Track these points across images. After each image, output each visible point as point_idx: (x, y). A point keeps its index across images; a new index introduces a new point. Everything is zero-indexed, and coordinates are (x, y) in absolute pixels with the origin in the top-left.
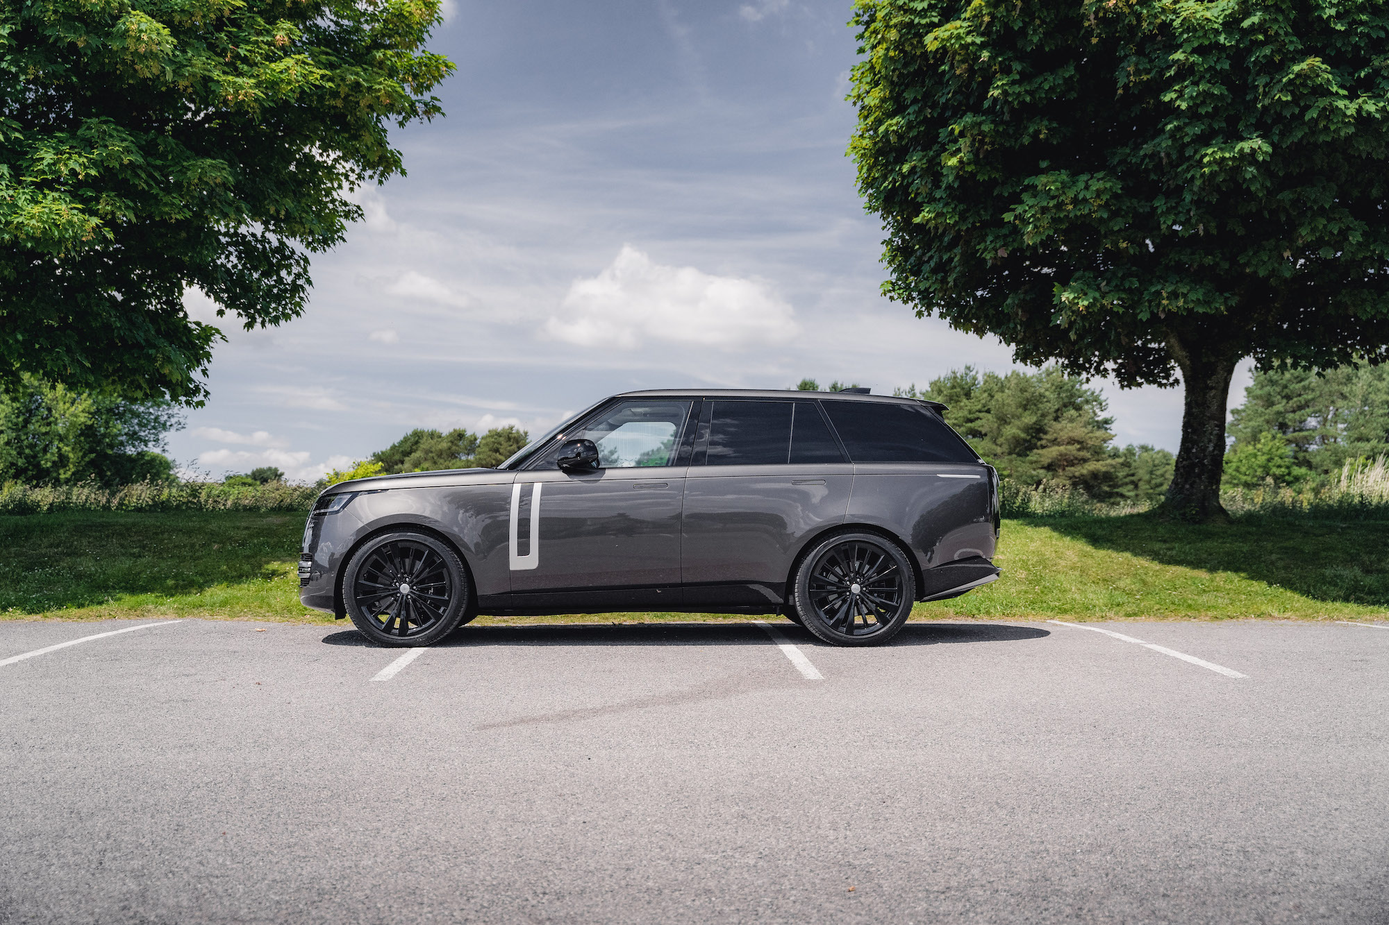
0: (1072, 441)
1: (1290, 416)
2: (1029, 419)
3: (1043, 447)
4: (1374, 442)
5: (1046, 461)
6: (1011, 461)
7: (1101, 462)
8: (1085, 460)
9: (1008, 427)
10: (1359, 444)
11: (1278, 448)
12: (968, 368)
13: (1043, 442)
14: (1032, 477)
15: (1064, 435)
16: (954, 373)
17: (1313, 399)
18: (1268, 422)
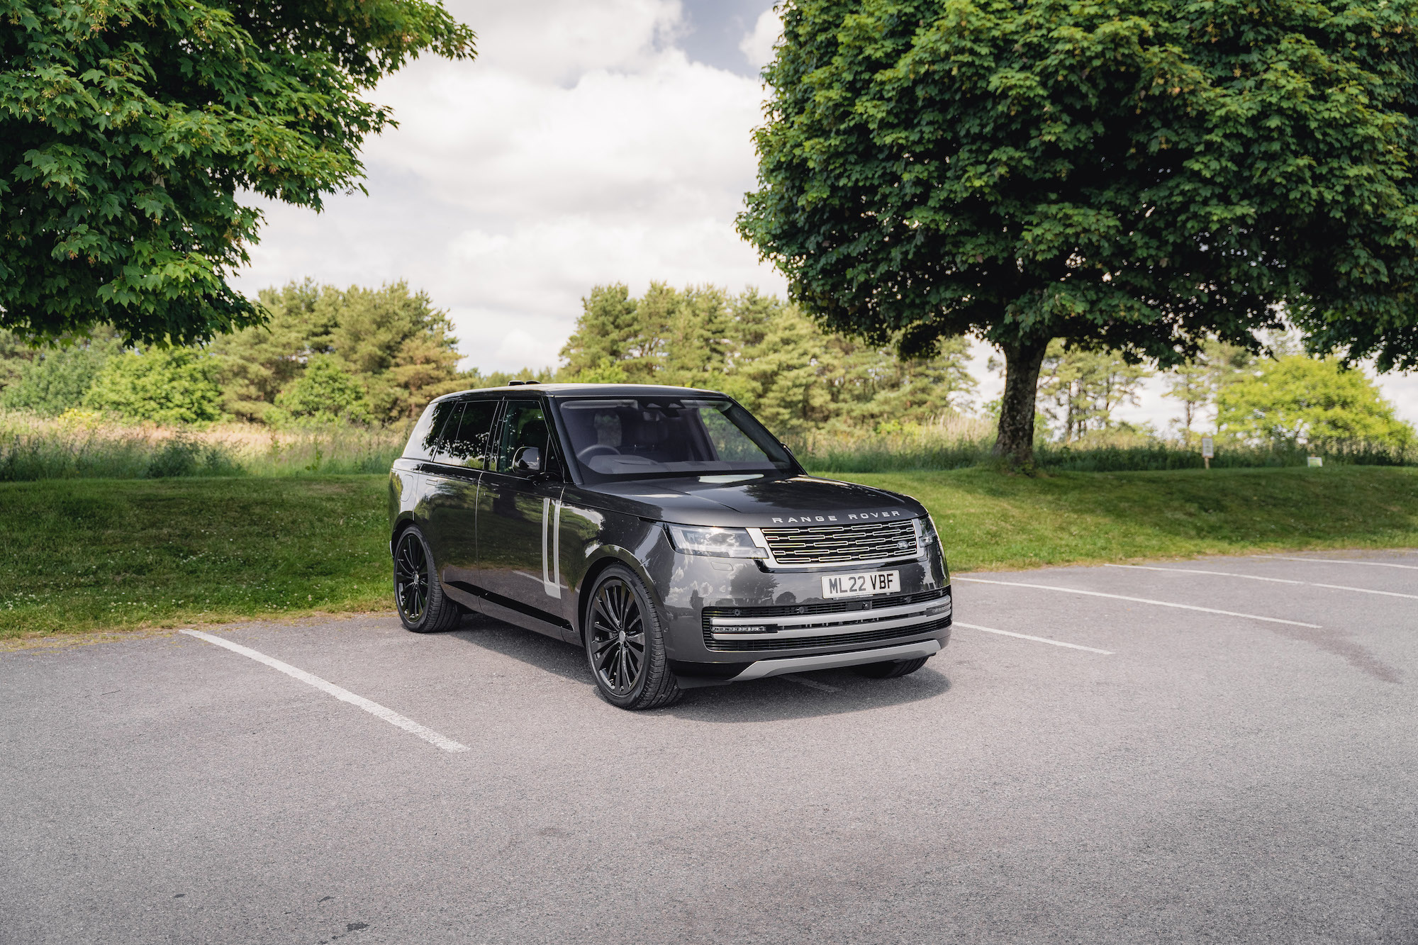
0: (428, 361)
1: (622, 344)
2: (384, 336)
3: (397, 365)
4: (695, 371)
5: (402, 379)
6: (365, 378)
7: (455, 382)
8: (439, 380)
9: (363, 344)
10: (682, 372)
11: (617, 374)
12: (308, 279)
13: (398, 360)
14: (388, 395)
15: (419, 354)
16: (293, 283)
17: (641, 330)
18: (604, 349)
